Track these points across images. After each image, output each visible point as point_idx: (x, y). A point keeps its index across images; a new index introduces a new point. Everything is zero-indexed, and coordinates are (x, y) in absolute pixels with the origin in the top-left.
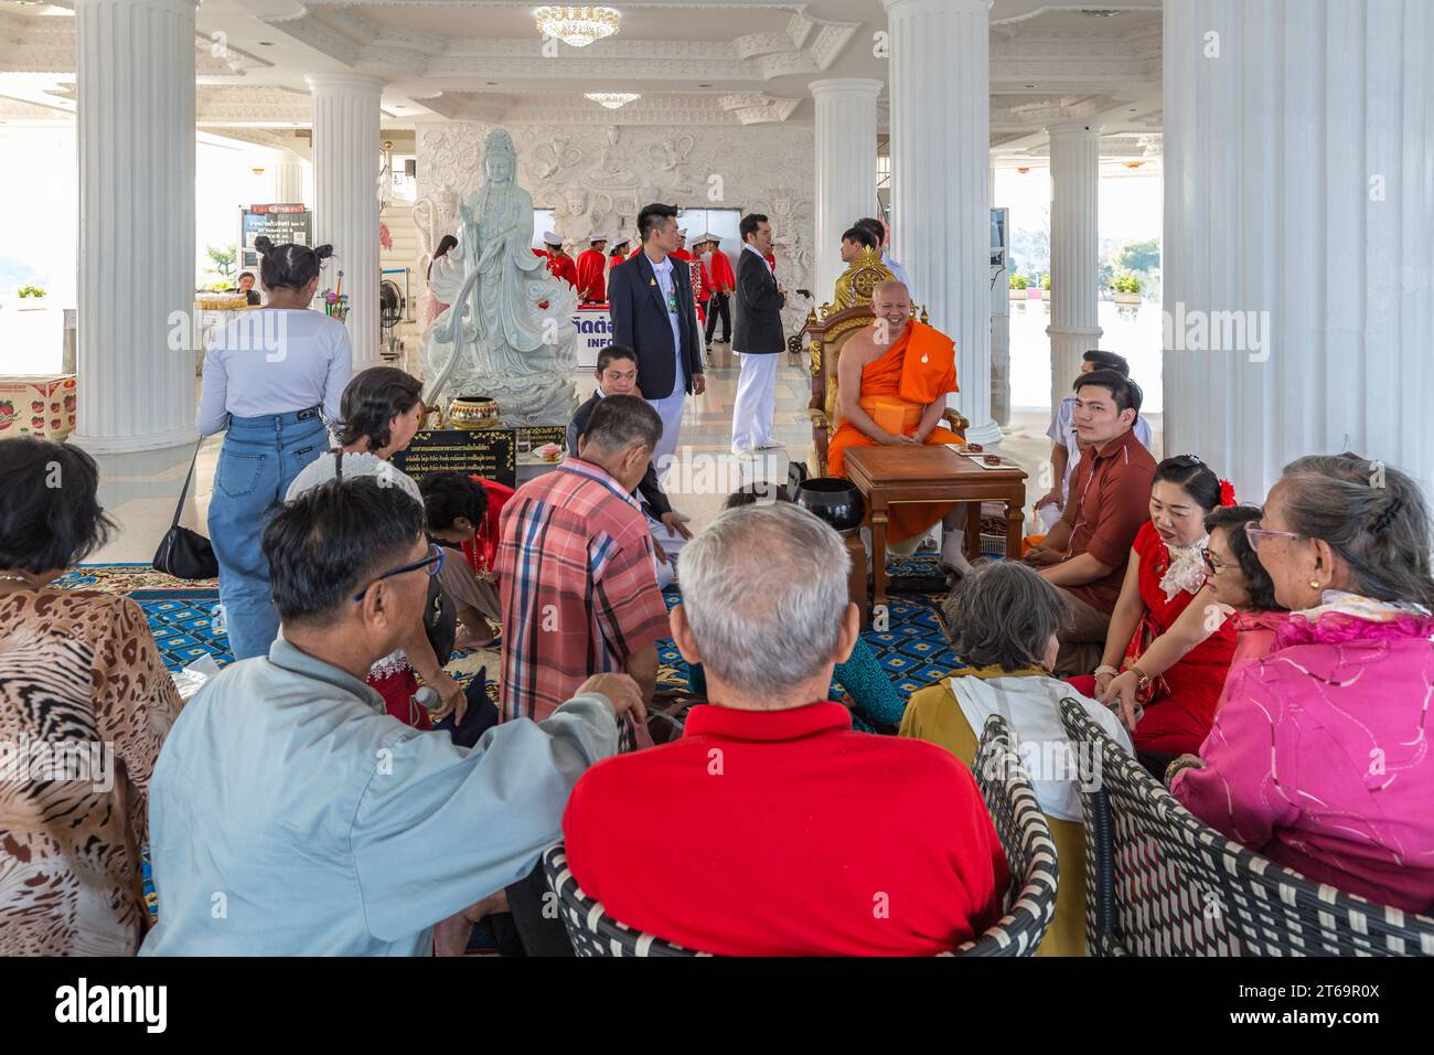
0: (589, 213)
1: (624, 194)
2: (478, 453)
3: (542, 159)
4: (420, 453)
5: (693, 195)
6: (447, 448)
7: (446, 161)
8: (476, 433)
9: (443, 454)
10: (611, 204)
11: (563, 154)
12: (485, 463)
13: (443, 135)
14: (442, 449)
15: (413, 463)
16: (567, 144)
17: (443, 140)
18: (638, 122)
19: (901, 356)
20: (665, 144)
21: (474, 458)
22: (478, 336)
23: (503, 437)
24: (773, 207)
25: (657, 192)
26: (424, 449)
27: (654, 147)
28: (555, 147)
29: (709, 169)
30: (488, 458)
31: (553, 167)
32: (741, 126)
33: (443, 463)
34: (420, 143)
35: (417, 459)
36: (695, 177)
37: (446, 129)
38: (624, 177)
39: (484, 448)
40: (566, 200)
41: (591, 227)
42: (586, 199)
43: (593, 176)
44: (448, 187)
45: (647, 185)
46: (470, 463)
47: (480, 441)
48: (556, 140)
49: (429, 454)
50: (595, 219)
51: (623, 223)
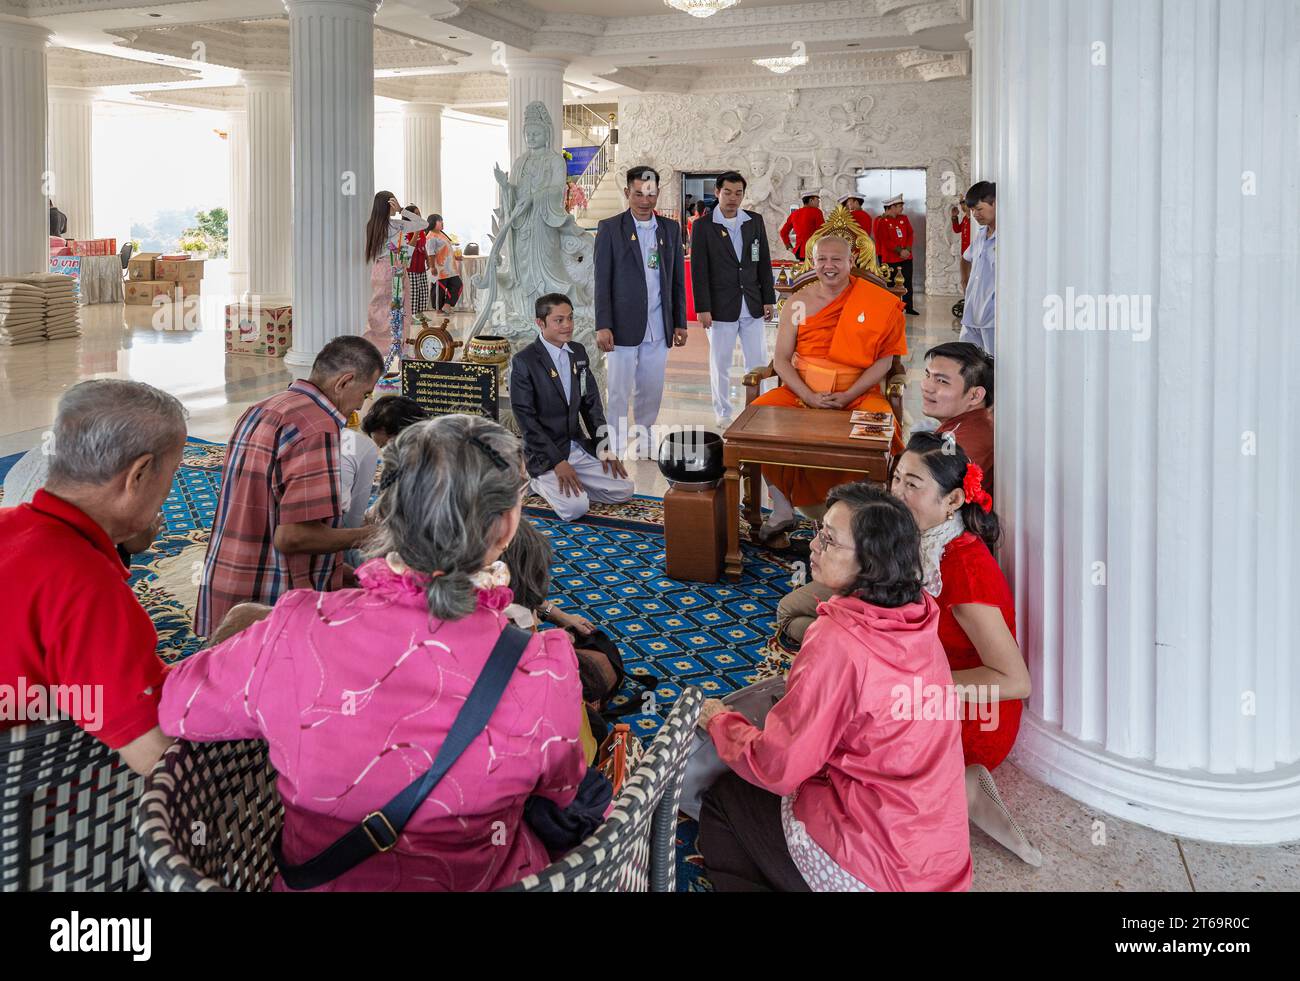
0: (769, 173)
1: (804, 156)
2: (469, 383)
3: (726, 125)
4: (426, 379)
5: (874, 155)
6: (446, 377)
7: (643, 129)
8: (467, 366)
9: (443, 381)
10: (791, 165)
11: (746, 119)
12: (474, 392)
13: (641, 105)
14: (442, 377)
15: (422, 388)
16: (750, 109)
17: (641, 110)
18: (817, 84)
19: (837, 314)
20: (845, 104)
21: (465, 387)
22: (514, 284)
23: (487, 371)
24: (959, 165)
25: (836, 152)
26: (429, 376)
27: (834, 108)
28: (738, 111)
29: (891, 128)
30: (476, 388)
31: (737, 131)
32: (923, 83)
33: (443, 390)
34: (621, 114)
35: (425, 385)
36: (875, 136)
37: (644, 101)
38: (804, 139)
39: (473, 379)
40: (749, 163)
41: (770, 188)
42: (768, 162)
43: (774, 138)
44: (645, 153)
45: (827, 145)
46: (463, 391)
47: (469, 373)
48: (740, 106)
49: (433, 381)
50: (775, 179)
51: (803, 184)
